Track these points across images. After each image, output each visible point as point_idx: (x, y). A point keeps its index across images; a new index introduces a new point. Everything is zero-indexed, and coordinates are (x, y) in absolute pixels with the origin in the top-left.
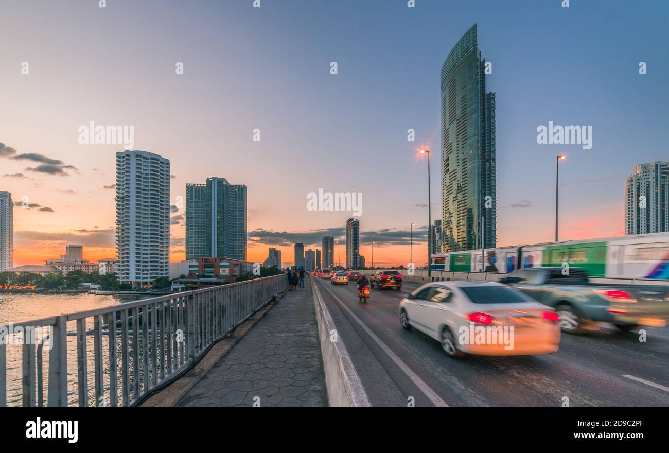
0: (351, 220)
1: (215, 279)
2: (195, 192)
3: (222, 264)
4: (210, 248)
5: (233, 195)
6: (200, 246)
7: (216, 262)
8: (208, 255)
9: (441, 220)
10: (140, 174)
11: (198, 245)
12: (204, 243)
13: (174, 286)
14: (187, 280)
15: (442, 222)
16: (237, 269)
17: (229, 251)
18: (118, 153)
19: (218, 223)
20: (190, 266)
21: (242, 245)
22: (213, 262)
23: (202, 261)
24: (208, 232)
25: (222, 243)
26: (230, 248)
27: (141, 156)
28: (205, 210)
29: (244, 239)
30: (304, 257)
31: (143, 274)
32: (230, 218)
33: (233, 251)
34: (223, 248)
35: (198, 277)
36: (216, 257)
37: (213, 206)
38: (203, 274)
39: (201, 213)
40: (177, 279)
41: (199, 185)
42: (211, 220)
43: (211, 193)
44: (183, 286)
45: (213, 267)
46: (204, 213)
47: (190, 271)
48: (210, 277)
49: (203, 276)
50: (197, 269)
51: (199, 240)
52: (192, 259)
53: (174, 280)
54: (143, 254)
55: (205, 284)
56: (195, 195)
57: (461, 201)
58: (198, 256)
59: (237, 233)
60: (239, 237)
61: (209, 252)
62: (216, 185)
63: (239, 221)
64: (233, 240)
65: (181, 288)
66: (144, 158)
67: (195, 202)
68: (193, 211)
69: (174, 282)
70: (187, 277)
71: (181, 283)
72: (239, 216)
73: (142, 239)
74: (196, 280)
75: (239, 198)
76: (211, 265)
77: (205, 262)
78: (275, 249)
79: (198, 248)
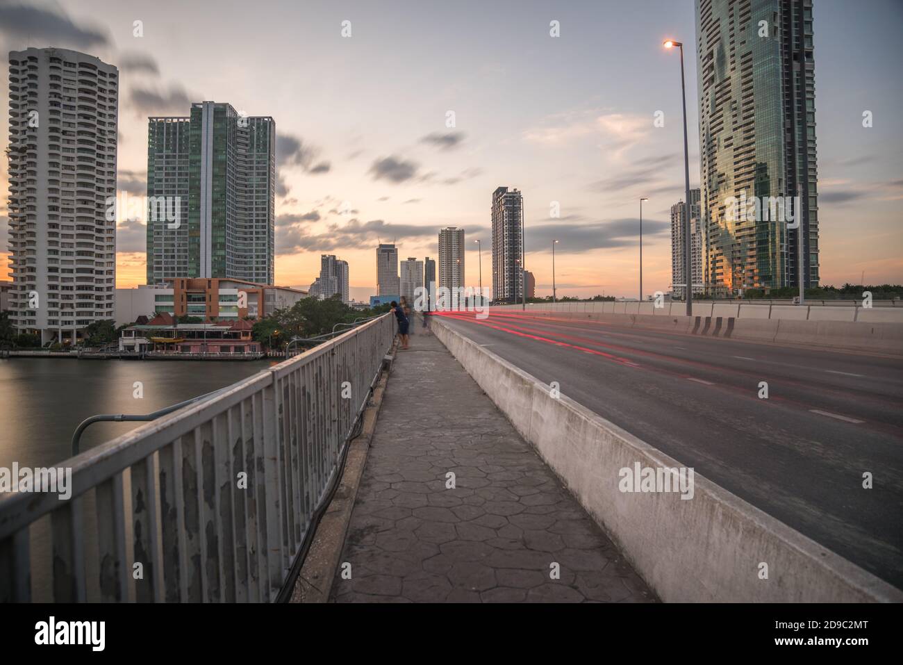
1: (209, 327)
2: (168, 134)
3: (222, 292)
4: (198, 258)
5: (247, 139)
6: (176, 254)
7: (209, 287)
8: (194, 272)
9: (699, 191)
10: (57, 100)
11: (173, 251)
12: (185, 245)
13: (125, 341)
14: (151, 327)
15: (703, 194)
16: (256, 303)
17: (237, 262)
18: (11, 54)
19: (215, 201)
20: (158, 298)
21: (264, 250)
22: (204, 288)
23: (182, 287)
24: (193, 221)
25: (223, 246)
26: (239, 256)
27: (59, 60)
28: (187, 174)
29: (269, 236)
30: (399, 275)
31: (63, 314)
32: (237, 190)
33: (246, 263)
34: (224, 258)
35: (175, 321)
36: (209, 276)
37: (203, 163)
38: (182, 315)
39: (179, 180)
40: (132, 324)
41: (175, 120)
42: (199, 195)
43: (200, 136)
44: (144, 341)
45: (204, 299)
46: (186, 181)
47: (156, 307)
48: (198, 321)
49: (185, 320)
50: (172, 304)
51: (173, 239)
52: (160, 281)
53: (125, 326)
54: (64, 271)
55: (188, 337)
56: (168, 140)
57: (742, 147)
58: (173, 275)
59: (254, 224)
60: (257, 233)
61: (194, 265)
62: (211, 119)
63: (258, 198)
64: (245, 239)
65: (141, 345)
66: (66, 64)
67: (167, 157)
68: (163, 177)
69: (125, 332)
70: (153, 322)
71: (139, 334)
72: (258, 186)
73: (61, 240)
74: (171, 327)
75: (258, 146)
76: (200, 296)
77: (188, 288)
78: (334, 257)
79: (173, 257)
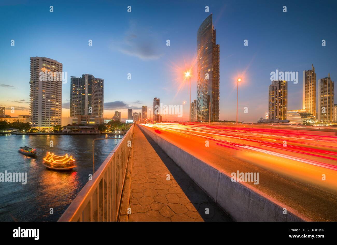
0: (156, 98)
1: (87, 127)
2: (76, 81)
3: (90, 119)
4: (84, 110)
6: (78, 109)
7: (87, 117)
8: (83, 114)
9: (196, 100)
12: (80, 107)
13: (64, 130)
14: (72, 127)
15: (197, 101)
16: (99, 121)
17: (94, 112)
18: (31, 58)
19: (89, 98)
20: (73, 120)
21: (101, 109)
23: (80, 117)
24: (83, 102)
26: (95, 110)
27: (45, 61)
28: (81, 91)
29: (102, 106)
31: (46, 124)
32: (94, 95)
33: (96, 112)
35: (78, 125)
37: (86, 88)
39: (79, 92)
40: (66, 126)
41: (78, 78)
42: (84, 96)
43: (85, 82)
44: (69, 130)
45: (86, 120)
47: (73, 122)
48: (84, 125)
49: (81, 125)
50: (77, 121)
52: (74, 116)
53: (64, 127)
54: (46, 113)
55: (81, 129)
58: (77, 114)
59: (99, 103)
61: (83, 112)
62: (88, 78)
63: (100, 97)
64: (97, 107)
66: (47, 61)
67: (76, 86)
68: (75, 91)
71: (68, 128)
72: (100, 95)
73: (46, 105)
74: (77, 127)
75: (100, 85)
77: (82, 118)
78: (118, 111)
